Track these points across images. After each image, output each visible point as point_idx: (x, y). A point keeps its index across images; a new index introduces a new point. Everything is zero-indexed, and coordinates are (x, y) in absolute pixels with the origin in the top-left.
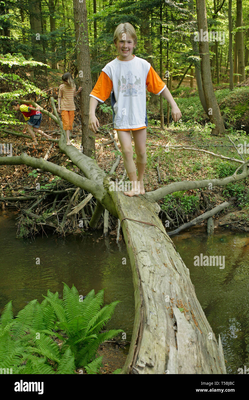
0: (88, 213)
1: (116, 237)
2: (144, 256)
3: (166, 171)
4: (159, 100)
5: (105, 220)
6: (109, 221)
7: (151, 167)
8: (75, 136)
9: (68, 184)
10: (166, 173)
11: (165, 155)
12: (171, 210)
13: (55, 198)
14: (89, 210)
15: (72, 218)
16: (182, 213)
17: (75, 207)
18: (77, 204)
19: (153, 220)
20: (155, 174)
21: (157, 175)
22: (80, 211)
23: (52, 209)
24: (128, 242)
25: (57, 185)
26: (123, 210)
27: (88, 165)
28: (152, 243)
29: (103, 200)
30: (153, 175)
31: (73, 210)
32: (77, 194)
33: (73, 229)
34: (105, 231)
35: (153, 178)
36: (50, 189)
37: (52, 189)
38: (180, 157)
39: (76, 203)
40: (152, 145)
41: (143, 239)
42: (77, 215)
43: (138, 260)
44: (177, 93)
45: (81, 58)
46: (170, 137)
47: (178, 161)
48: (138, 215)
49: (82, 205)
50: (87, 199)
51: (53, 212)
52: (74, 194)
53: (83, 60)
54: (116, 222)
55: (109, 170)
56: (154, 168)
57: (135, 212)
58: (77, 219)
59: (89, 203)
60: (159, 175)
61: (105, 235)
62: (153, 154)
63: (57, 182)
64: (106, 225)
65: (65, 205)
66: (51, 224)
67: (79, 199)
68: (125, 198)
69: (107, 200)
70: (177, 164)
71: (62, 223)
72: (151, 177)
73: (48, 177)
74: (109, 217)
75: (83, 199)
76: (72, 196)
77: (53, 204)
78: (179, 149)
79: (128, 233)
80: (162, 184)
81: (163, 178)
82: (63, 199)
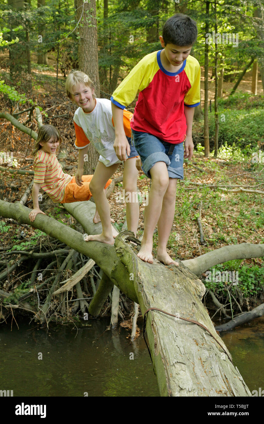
0: (87, 290)
1: (130, 331)
2: (182, 372)
3: (212, 225)
4: (202, 113)
5: (113, 303)
6: (120, 304)
7: (188, 219)
8: (70, 167)
9: (56, 243)
10: (213, 228)
11: (210, 200)
12: (220, 290)
13: (35, 264)
14: (88, 284)
15: (61, 298)
16: (238, 294)
17: (67, 280)
18: (70, 275)
19: (195, 308)
20: (194, 230)
21: (199, 232)
22: (75, 287)
23: (29, 282)
24: (153, 345)
25: (39, 244)
26: (146, 290)
27: (90, 215)
28: (194, 348)
29: (113, 272)
30: (191, 232)
31: (63, 284)
32: (71, 258)
33: (62, 316)
34: (114, 320)
35: (192, 236)
36: (29, 250)
37: (31, 250)
38: (236, 204)
39: (69, 273)
40: (190, 184)
41: (179, 341)
42: (70, 293)
43: (171, 378)
44: (230, 102)
45: (84, 49)
46: (219, 171)
47: (233, 210)
48: (171, 300)
49: (78, 276)
50: (86, 267)
51: (31, 287)
52: (65, 258)
53: (87, 52)
54: (132, 307)
55: (123, 221)
56: (194, 220)
57: (166, 294)
58: (69, 299)
59: (89, 273)
60: (202, 231)
61: (113, 327)
62: (192, 197)
63: (39, 240)
64: (115, 311)
65: (51, 276)
66: (27, 307)
67: (73, 267)
68: (149, 272)
69: (120, 274)
70: (230, 215)
71: (45, 306)
72: (189, 235)
73: (26, 230)
74: (120, 297)
75: (79, 267)
76: (62, 262)
77: (31, 274)
78: (233, 190)
79: (155, 330)
80: (206, 246)
81: (208, 237)
82: (48, 266)
